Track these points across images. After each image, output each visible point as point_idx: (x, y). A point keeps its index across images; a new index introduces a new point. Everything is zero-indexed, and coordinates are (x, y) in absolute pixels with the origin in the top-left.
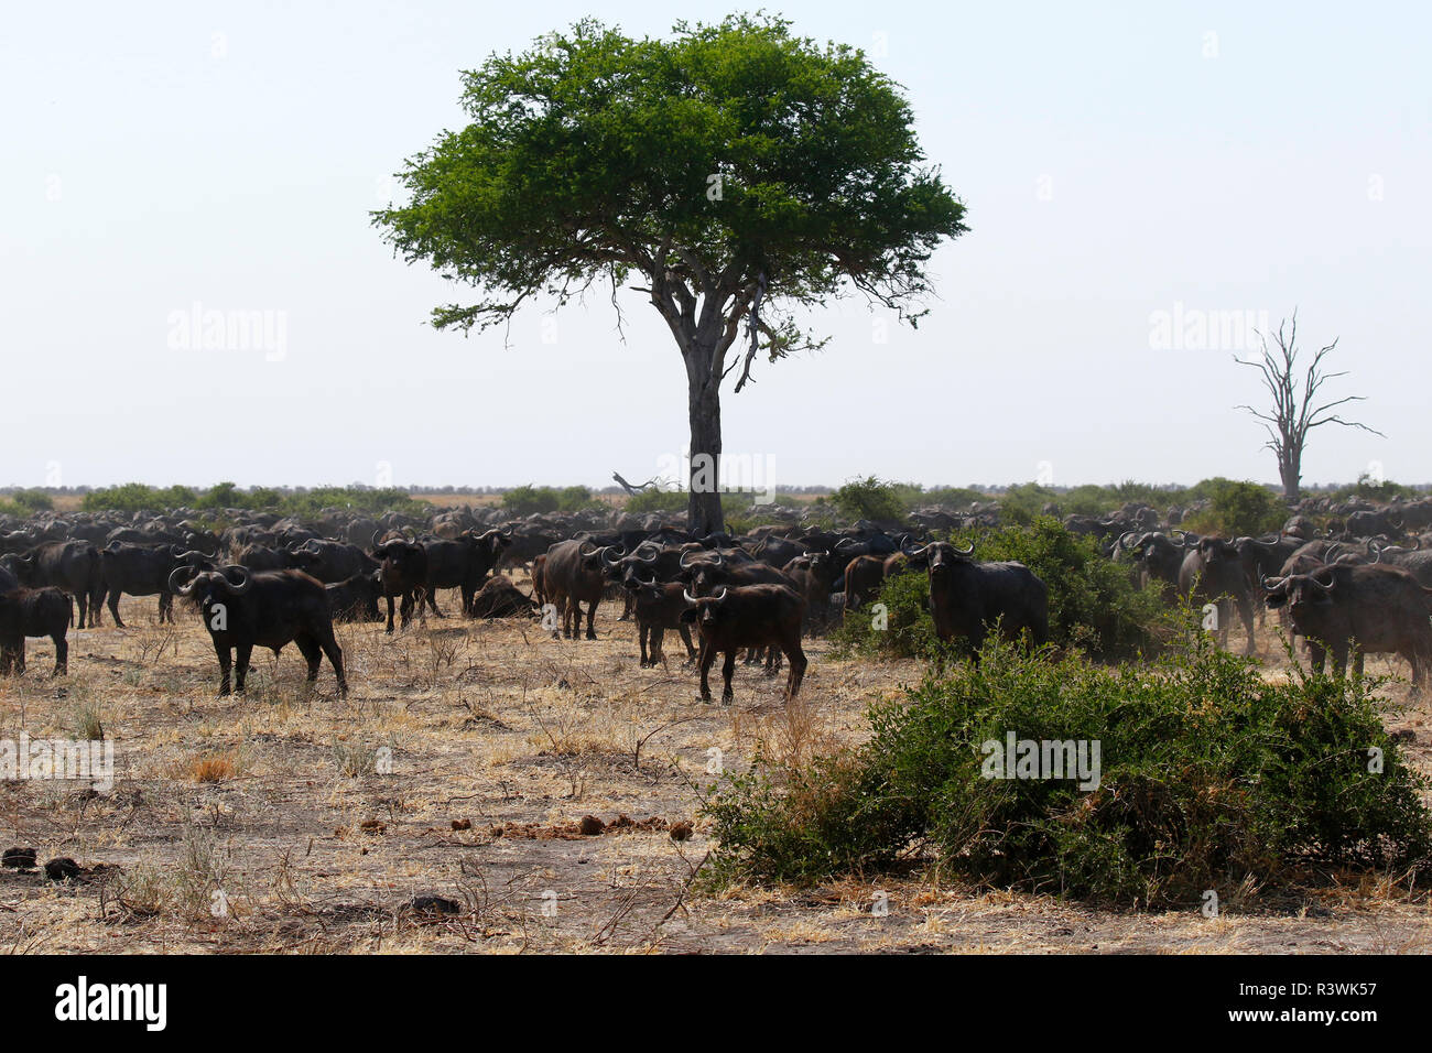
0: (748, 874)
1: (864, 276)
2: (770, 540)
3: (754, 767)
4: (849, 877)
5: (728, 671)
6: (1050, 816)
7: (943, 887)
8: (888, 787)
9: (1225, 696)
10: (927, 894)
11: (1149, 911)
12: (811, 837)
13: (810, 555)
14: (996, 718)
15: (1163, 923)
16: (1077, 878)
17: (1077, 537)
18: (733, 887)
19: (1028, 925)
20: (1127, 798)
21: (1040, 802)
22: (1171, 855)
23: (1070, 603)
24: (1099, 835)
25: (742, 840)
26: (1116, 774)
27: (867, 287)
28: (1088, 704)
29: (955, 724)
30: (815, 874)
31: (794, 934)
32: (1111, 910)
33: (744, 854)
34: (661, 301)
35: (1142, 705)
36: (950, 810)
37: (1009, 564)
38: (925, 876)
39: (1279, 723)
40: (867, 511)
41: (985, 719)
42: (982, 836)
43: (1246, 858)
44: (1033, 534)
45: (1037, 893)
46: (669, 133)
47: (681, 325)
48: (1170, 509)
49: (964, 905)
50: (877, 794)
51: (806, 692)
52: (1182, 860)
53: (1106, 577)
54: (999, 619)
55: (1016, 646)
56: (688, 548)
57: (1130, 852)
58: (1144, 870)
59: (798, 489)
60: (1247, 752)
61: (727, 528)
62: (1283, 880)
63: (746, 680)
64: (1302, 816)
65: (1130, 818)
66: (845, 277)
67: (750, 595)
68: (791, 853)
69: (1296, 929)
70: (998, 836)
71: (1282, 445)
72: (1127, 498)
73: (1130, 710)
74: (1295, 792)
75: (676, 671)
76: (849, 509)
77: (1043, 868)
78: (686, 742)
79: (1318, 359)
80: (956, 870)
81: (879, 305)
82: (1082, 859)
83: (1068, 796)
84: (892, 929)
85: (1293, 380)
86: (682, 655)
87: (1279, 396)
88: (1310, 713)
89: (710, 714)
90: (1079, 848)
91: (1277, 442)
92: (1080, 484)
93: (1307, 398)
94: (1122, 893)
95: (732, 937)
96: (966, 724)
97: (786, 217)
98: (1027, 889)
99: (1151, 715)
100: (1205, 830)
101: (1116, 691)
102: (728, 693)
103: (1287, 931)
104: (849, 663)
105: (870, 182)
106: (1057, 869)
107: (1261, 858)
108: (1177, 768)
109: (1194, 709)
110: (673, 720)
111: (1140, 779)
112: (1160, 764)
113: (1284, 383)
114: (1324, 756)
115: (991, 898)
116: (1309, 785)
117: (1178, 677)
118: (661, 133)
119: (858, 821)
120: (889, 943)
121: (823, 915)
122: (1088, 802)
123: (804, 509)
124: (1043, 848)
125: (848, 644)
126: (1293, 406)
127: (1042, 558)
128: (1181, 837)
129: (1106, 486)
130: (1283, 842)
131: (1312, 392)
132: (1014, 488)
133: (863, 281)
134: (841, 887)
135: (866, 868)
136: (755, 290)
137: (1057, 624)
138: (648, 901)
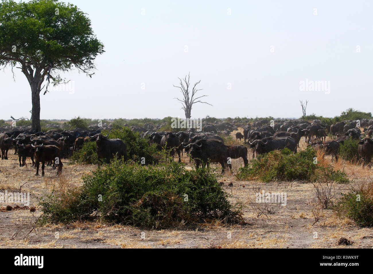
0: (51, 221)
1: (77, 64)
2: (54, 133)
3: (53, 192)
4: (78, 221)
5: (43, 167)
6: (130, 205)
7: (102, 224)
8: (88, 197)
9: (176, 173)
10: (98, 225)
11: (157, 230)
12: (68, 210)
13: (64, 137)
14: (116, 179)
15: (160, 233)
16: (138, 221)
17: (134, 132)
18: (47, 224)
19: (125, 234)
20: (151, 200)
21: (128, 201)
22: (162, 215)
23: (132, 149)
24: (143, 210)
25: (50, 212)
26: (147, 194)
27: (78, 67)
28: (140, 176)
29: (105, 181)
30: (69, 221)
31: (64, 236)
32: (147, 229)
33: (50, 215)
34: (24, 70)
35: (154, 176)
36: (104, 203)
37: (117, 139)
38: (98, 221)
39: (190, 180)
40: (78, 126)
41: (113, 180)
42: (113, 210)
43: (182, 216)
44: (122, 131)
45: (127, 225)
46: (26, 27)
47: (29, 77)
48: (157, 125)
49: (108, 228)
50: (85, 199)
51: (64, 173)
52: (165, 216)
53: (142, 143)
54: (117, 153)
55: (121, 161)
56: (32, 135)
57: (151, 214)
58: (155, 219)
59: (59, 120)
60: (182, 188)
61: (41, 130)
62: (191, 221)
63: (48, 170)
64: (196, 204)
65: (152, 205)
66: (73, 64)
67: (47, 148)
68: (62, 215)
69: (195, 234)
70: (117, 210)
71: (186, 108)
72: (146, 122)
73: (151, 177)
74: (194, 198)
75: (29, 167)
76: (73, 126)
77: (129, 219)
78: (33, 186)
79: (195, 86)
80: (106, 219)
81: (82, 72)
82: (139, 216)
83: (135, 200)
84: (89, 235)
85: (189, 91)
86: (31, 163)
87: (185, 95)
88: (198, 178)
89: (39, 179)
90: (138, 213)
91: (185, 107)
92: (133, 119)
93: (192, 96)
94: (150, 225)
95: (47, 237)
96: (108, 181)
97: (57, 49)
98: (125, 224)
99: (157, 178)
100: (171, 208)
101: (147, 172)
102: (43, 173)
103: (193, 235)
104: (74, 165)
105: (79, 40)
106: (132, 219)
107: (186, 215)
108: (163, 192)
109: (168, 177)
110: (29, 180)
111: (154, 195)
112: (159, 191)
113: (186, 92)
114: (202, 189)
115: (115, 227)
116: (198, 196)
117: (163, 168)
118: (24, 27)
119: (80, 206)
120: (89, 238)
121: (71, 231)
122: (140, 201)
123: (61, 125)
124: (128, 213)
125: (74, 160)
126: (189, 98)
127: (125, 138)
128: (165, 210)
129: (140, 119)
130: (191, 211)
131: (194, 94)
132: (116, 120)
133: (77, 66)
134: (76, 224)
135: (82, 219)
136: (49, 68)
137: (129, 155)
138: (25, 228)
